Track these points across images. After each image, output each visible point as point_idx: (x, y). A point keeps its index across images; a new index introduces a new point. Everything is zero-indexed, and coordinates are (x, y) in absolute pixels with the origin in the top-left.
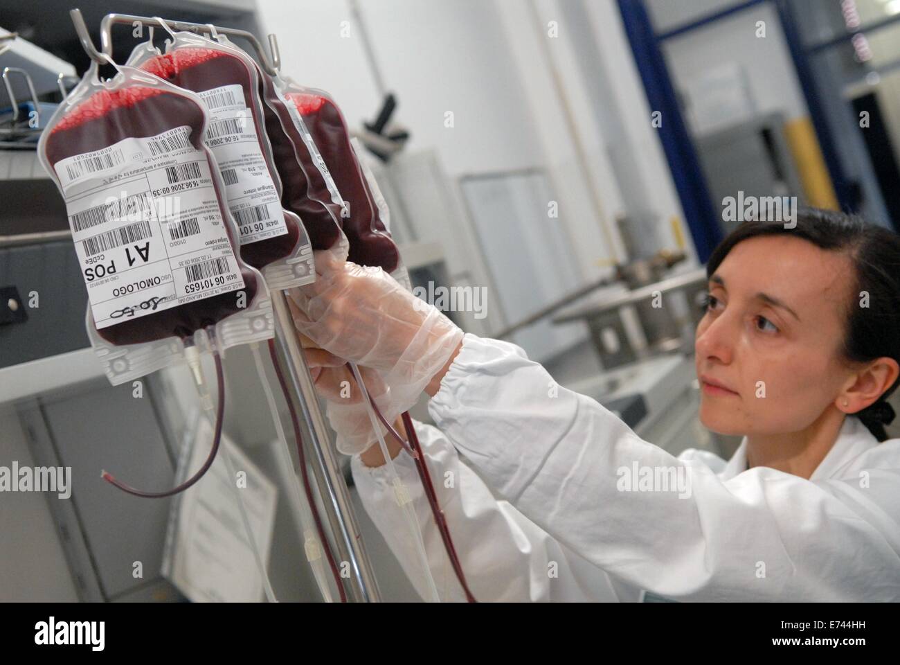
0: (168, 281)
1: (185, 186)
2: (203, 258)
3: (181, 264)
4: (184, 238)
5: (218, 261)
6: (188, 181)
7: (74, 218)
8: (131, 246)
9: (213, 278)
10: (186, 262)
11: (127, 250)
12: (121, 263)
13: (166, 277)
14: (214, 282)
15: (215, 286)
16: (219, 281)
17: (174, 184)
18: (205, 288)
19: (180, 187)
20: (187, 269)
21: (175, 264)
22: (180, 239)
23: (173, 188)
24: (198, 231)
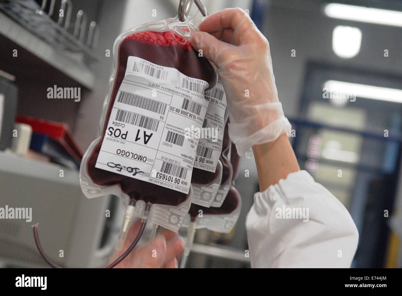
0: (150, 163)
1: (188, 115)
2: (176, 162)
3: (162, 158)
4: (172, 144)
5: (182, 169)
6: (192, 113)
7: (122, 93)
8: (142, 130)
9: (174, 177)
10: (166, 159)
11: (139, 131)
12: (132, 136)
13: (150, 160)
14: (174, 180)
15: (173, 182)
16: (177, 181)
17: (184, 110)
18: (167, 180)
19: (186, 114)
20: (164, 163)
21: (159, 156)
22: (170, 143)
23: (182, 112)
24: (181, 145)
